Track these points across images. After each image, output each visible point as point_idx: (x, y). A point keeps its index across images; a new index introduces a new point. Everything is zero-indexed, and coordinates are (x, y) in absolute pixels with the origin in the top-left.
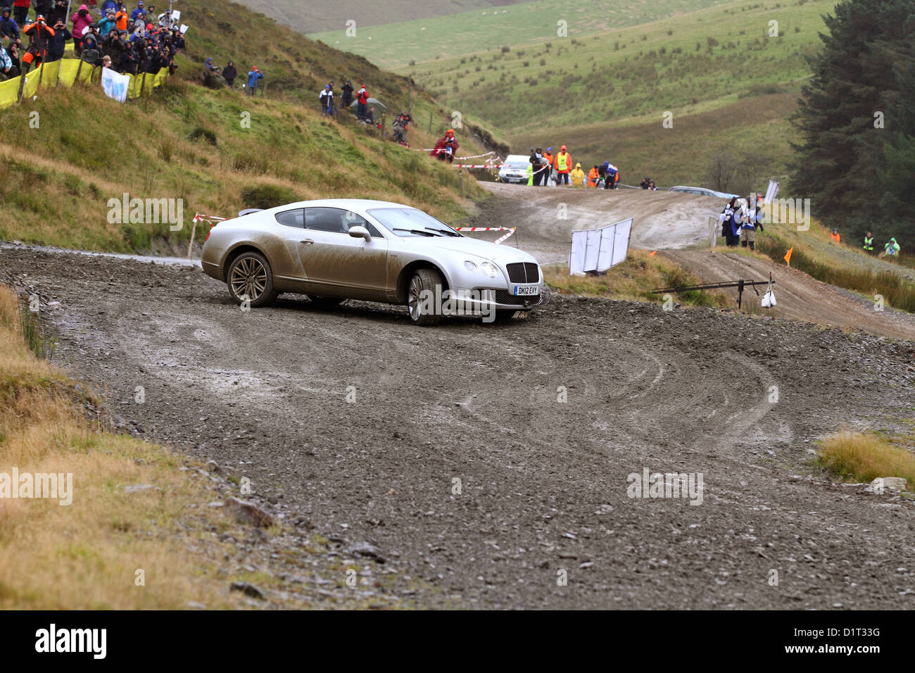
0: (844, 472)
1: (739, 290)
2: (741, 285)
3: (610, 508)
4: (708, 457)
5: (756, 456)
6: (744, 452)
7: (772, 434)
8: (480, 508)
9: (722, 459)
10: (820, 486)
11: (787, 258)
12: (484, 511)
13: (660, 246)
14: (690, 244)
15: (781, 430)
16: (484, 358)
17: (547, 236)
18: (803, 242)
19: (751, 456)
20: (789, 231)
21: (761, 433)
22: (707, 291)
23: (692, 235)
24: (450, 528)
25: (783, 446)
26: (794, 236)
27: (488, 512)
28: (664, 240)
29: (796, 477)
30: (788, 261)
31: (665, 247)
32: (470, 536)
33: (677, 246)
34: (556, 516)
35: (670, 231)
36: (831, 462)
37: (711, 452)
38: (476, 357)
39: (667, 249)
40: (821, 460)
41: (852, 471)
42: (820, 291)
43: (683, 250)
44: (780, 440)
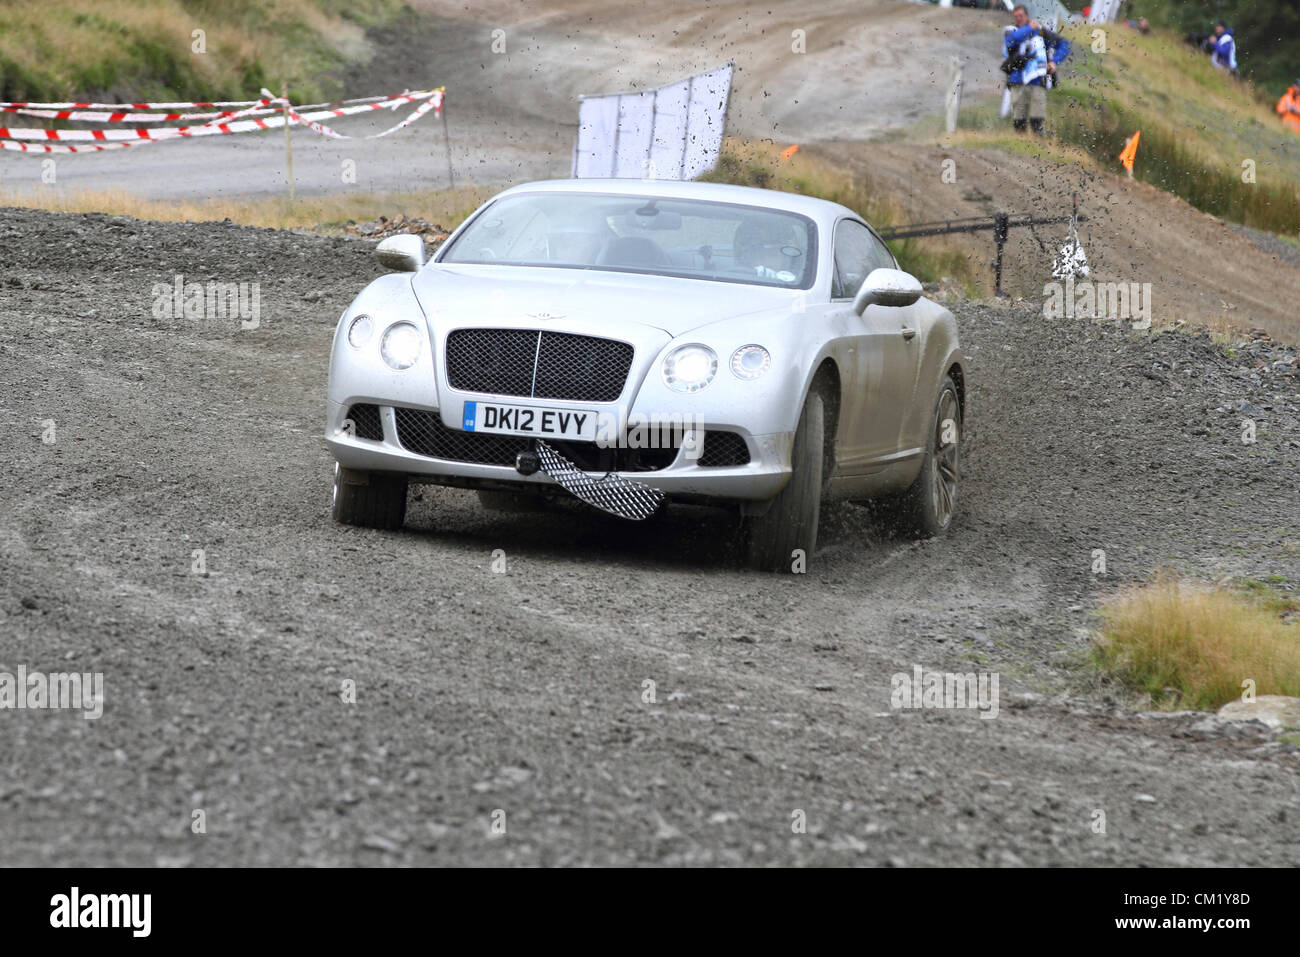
0: (1155, 682)
1: (997, 239)
2: (1002, 226)
3: (520, 775)
4: (817, 648)
5: (942, 647)
6: (912, 635)
7: (993, 593)
8: (182, 779)
9: (850, 652)
10: (1084, 718)
11: (1127, 157)
12: (190, 786)
13: (818, 134)
14: (896, 126)
15: (1017, 581)
16: (305, 411)
17: (537, 111)
18: (1182, 118)
19: (929, 646)
20: (1148, 92)
21: (965, 589)
22: (921, 243)
23: (903, 105)
24: (85, 830)
25: (1016, 621)
26: (1160, 104)
27: (199, 787)
28: (830, 118)
29: (1028, 696)
30: (1129, 165)
31: (830, 134)
32: (128, 848)
33: (861, 132)
34: (375, 795)
35: (849, 95)
36: (1123, 660)
37: (826, 636)
38: (285, 409)
39: (835, 140)
40: (1101, 654)
41: (1175, 681)
42: (1208, 240)
43: (874, 141)
44: (1011, 606)
